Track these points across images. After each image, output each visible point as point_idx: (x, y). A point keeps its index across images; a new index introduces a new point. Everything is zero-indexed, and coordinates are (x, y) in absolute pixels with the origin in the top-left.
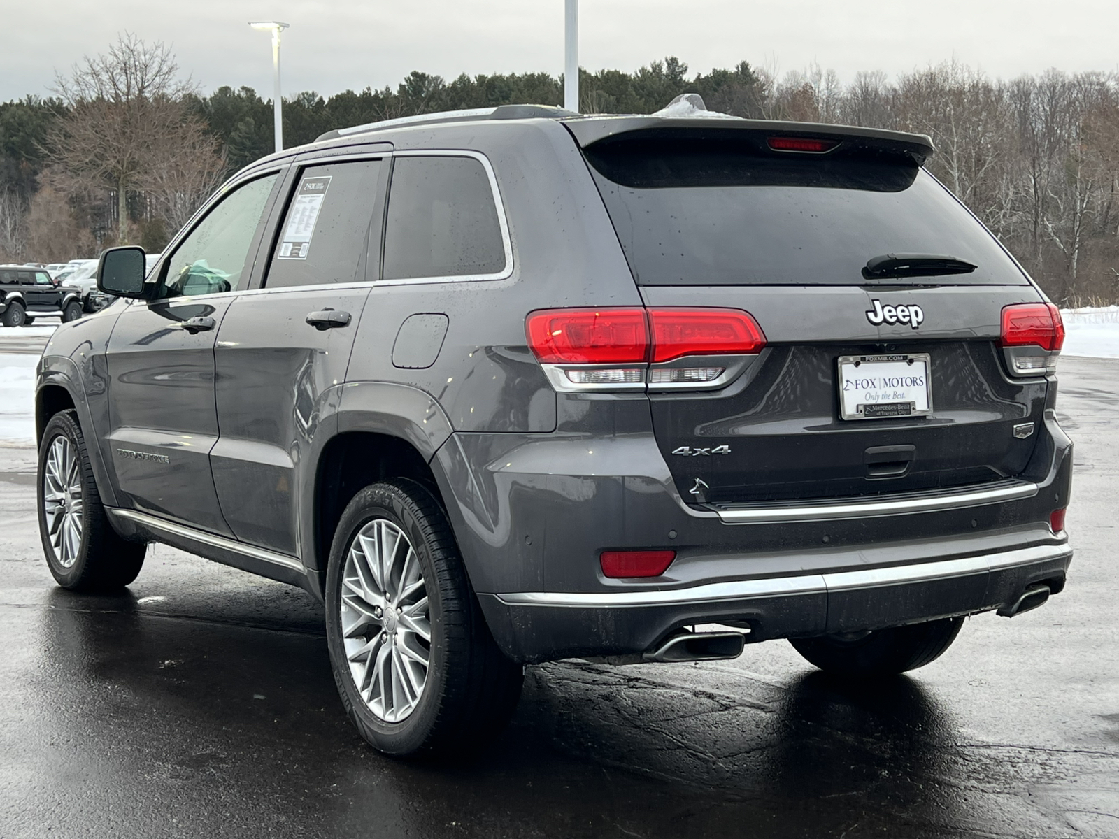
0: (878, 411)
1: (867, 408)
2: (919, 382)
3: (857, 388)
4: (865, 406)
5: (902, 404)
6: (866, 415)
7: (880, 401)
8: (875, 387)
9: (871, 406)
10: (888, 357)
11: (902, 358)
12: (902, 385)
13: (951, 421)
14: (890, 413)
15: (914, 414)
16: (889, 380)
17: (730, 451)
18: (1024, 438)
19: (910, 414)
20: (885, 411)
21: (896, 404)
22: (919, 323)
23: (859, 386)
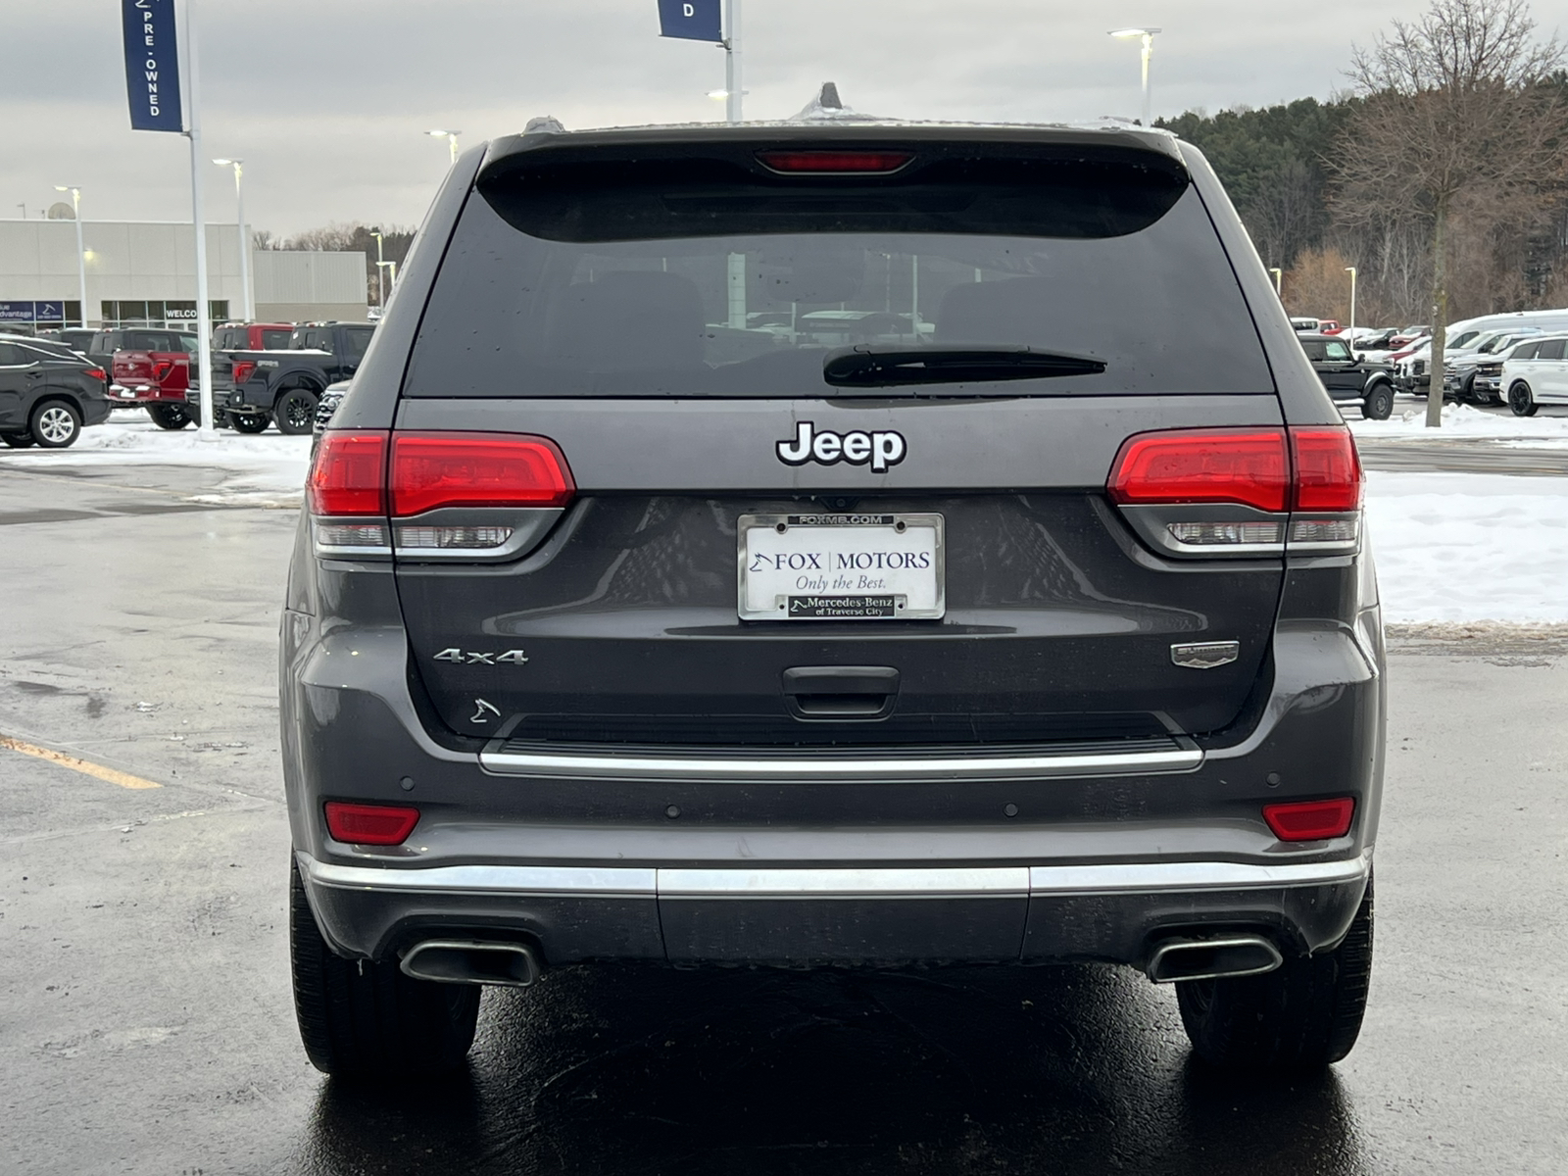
0: (819, 608)
1: (796, 602)
2: (917, 561)
3: (778, 567)
4: (792, 599)
5: (874, 597)
6: (791, 614)
7: (829, 591)
8: (818, 567)
9: (804, 599)
10: (849, 518)
11: (880, 519)
12: (880, 566)
14: (848, 612)
15: (898, 614)
16: (852, 556)
17: (526, 660)
18: (1206, 667)
19: (893, 615)
20: (837, 608)
21: (862, 598)
22: (888, 463)
23: (784, 566)
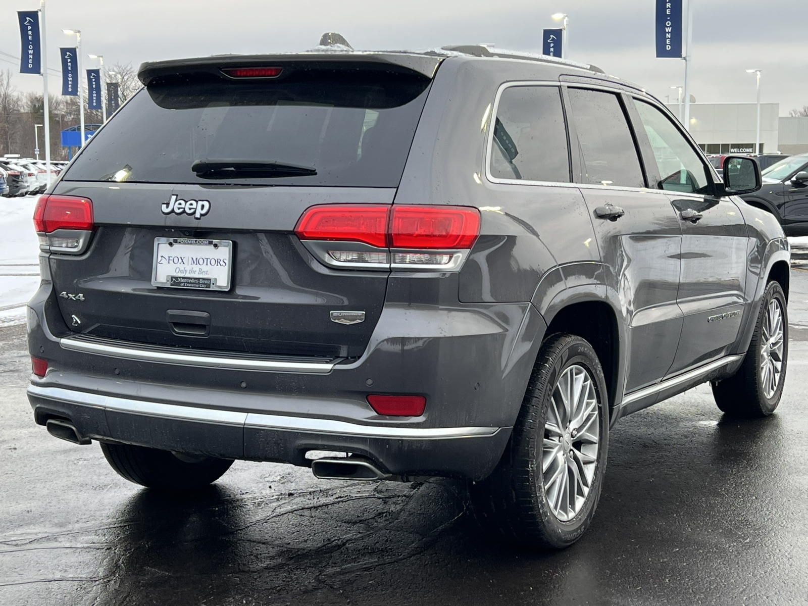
0: (182, 283)
1: (174, 279)
2: (222, 263)
3: (169, 263)
4: (172, 278)
5: (204, 279)
6: (172, 285)
7: (188, 275)
8: (184, 263)
9: (176, 278)
10: (196, 241)
11: (208, 242)
12: (207, 264)
13: (258, 298)
14: (193, 285)
15: (212, 288)
16: (197, 259)
17: (84, 298)
19: (210, 288)
20: (188, 283)
21: (199, 279)
22: (202, 215)
23: (171, 262)
